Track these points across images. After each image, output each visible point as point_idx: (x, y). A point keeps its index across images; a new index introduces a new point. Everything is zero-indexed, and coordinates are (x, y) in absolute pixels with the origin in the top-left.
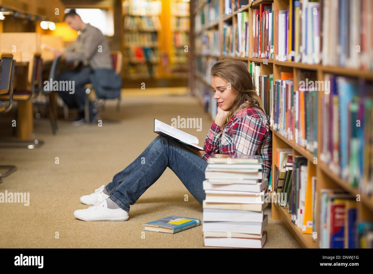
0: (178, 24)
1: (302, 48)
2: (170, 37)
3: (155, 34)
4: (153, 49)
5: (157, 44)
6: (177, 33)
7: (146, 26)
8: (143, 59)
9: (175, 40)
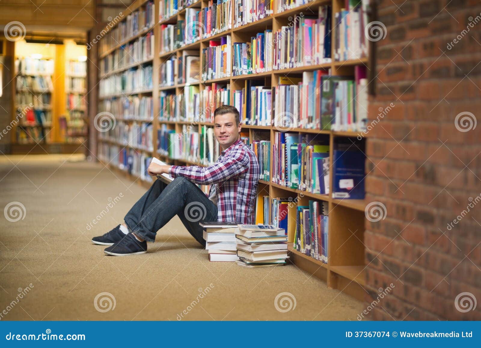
0: (72, 86)
1: (258, 117)
2: (64, 99)
3: (48, 95)
4: (45, 112)
5: (48, 107)
6: (71, 94)
7: (38, 87)
8: (34, 123)
9: (70, 103)
